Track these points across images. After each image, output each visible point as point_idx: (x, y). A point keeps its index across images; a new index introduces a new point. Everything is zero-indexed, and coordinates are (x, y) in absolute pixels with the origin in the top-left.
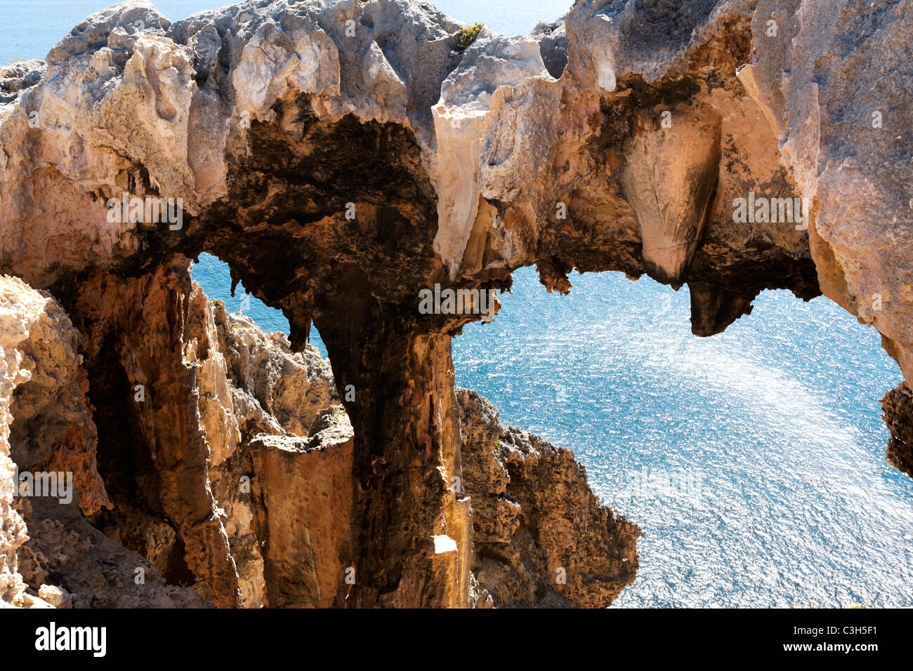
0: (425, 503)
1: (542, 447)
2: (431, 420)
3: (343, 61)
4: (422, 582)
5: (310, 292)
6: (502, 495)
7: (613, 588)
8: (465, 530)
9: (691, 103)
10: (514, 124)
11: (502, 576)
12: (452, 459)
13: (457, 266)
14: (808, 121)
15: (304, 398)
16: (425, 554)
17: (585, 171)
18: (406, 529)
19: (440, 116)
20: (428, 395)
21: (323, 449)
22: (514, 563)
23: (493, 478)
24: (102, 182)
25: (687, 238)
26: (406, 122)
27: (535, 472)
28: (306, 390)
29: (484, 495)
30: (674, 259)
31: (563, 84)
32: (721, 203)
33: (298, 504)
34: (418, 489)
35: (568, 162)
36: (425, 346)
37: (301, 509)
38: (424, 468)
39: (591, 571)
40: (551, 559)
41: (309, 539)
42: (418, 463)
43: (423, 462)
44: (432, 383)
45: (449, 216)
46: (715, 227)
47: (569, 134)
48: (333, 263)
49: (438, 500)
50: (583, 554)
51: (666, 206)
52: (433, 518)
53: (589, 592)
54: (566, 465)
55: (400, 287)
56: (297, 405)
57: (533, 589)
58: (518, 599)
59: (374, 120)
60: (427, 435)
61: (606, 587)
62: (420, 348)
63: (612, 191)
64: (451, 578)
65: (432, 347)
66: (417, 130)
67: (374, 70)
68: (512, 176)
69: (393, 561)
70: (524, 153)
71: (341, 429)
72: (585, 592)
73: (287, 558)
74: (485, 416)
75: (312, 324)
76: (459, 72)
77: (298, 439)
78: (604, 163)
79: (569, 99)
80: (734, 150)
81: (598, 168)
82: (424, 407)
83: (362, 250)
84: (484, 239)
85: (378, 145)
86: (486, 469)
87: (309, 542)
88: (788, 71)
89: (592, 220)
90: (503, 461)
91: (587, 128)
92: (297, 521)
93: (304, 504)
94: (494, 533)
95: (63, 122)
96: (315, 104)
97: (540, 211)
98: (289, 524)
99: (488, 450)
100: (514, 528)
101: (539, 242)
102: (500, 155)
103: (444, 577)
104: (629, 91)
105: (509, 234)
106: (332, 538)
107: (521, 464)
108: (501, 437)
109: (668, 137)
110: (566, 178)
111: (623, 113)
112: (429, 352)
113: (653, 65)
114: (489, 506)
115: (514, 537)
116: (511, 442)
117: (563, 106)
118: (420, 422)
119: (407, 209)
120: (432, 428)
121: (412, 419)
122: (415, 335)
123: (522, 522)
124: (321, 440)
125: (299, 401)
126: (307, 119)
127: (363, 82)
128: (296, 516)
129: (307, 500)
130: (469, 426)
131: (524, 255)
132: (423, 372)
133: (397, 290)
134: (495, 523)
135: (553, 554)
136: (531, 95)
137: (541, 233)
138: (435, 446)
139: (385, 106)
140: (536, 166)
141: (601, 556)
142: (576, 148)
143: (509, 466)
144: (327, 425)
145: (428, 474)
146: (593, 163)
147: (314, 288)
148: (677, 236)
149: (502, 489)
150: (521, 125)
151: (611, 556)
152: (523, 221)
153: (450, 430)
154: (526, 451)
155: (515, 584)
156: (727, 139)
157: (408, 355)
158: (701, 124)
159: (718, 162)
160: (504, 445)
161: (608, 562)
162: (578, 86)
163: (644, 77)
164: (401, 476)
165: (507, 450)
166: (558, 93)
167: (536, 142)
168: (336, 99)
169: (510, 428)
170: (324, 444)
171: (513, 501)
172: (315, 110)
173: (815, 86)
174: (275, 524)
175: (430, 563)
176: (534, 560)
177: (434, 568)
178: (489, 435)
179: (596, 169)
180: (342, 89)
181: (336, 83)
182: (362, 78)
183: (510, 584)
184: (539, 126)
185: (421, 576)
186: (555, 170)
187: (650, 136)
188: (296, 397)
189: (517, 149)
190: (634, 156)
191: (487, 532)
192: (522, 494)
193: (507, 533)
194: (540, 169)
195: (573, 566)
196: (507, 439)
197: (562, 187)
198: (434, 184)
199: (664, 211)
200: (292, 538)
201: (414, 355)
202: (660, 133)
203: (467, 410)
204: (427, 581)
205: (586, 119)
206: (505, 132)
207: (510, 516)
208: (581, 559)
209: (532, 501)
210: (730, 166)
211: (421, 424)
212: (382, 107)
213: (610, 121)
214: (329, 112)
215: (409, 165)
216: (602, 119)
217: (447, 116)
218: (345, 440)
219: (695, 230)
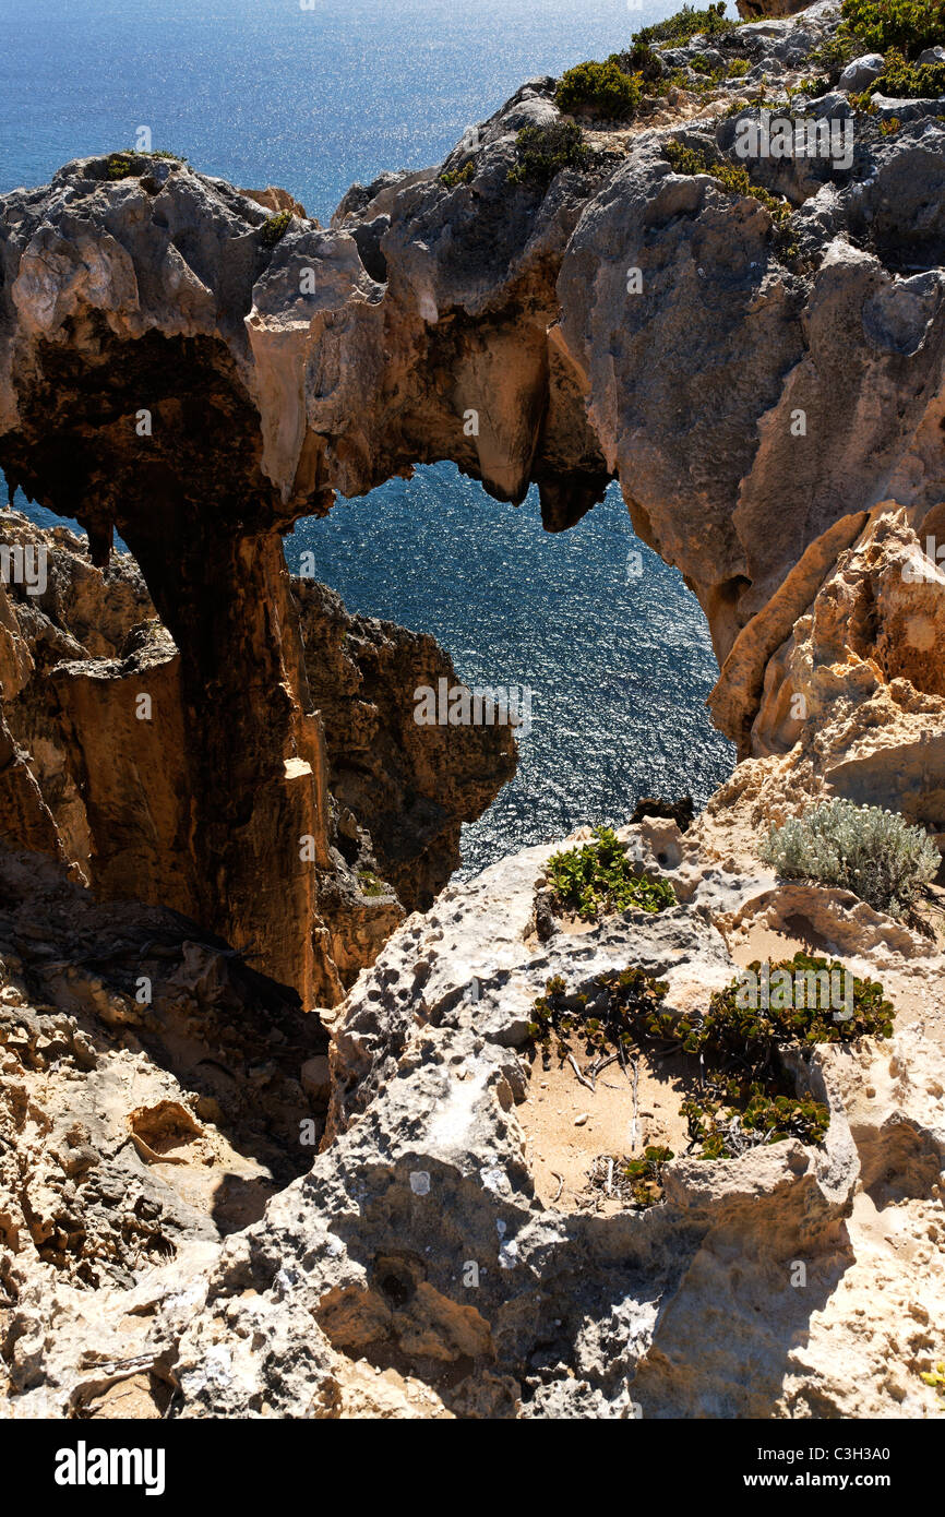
0: (271, 725)
1: (396, 636)
2: (268, 632)
3: (138, 270)
4: (276, 811)
5: (111, 498)
6: (355, 697)
7: (490, 787)
8: (317, 747)
9: (516, 324)
10: (338, 351)
11: (363, 788)
12: (295, 670)
13: (289, 489)
14: (608, 389)
15: (103, 605)
16: (277, 781)
17: (415, 394)
18: (252, 755)
19: (256, 328)
20: (261, 603)
21: (142, 672)
22: (377, 773)
23: (343, 678)
25: (522, 456)
26: (217, 334)
27: (392, 665)
28: (103, 597)
29: (334, 699)
30: (512, 478)
31: (385, 307)
32: (554, 418)
33: (119, 738)
34: (260, 711)
35: (396, 386)
36: (253, 548)
37: (123, 742)
38: (266, 687)
39: (465, 772)
40: (418, 763)
41: (136, 775)
42: (258, 681)
43: (264, 680)
44: (265, 590)
45: (275, 435)
46: (549, 442)
47: (396, 359)
48: (135, 463)
49: (286, 719)
50: (454, 752)
51: (500, 426)
52: (282, 739)
53: (464, 794)
54: (427, 653)
55: (217, 487)
56: (96, 616)
57: (400, 798)
58: (384, 811)
59: (181, 336)
60: (265, 650)
61: (483, 787)
62: (247, 552)
63: (445, 410)
64: (308, 803)
65: (260, 547)
66: (229, 340)
67: (174, 279)
68: (340, 408)
69: (241, 792)
70: (350, 383)
71: (162, 645)
72: (460, 795)
73: (112, 799)
74: (327, 607)
75: (115, 532)
76: (270, 274)
77: (110, 663)
78: (434, 383)
79: (392, 322)
80: (562, 367)
81: (428, 389)
82: (258, 618)
83: (168, 447)
84: (314, 459)
85: (185, 352)
86: (333, 669)
87: (137, 780)
88: (589, 338)
89: (426, 439)
90: (353, 656)
91: (413, 352)
92: (121, 756)
93: (127, 736)
94: (350, 740)
96: (111, 321)
97: (373, 440)
98: (111, 760)
99: (335, 646)
100: (373, 732)
101: (375, 470)
102: (327, 385)
103: (300, 802)
104: (453, 316)
105: (342, 466)
106: (165, 772)
107: (374, 657)
108: (348, 630)
109: (495, 359)
110: (396, 402)
111: (449, 334)
112: (258, 555)
113: (473, 296)
114: (341, 710)
115: (373, 743)
116: (359, 634)
117: (387, 331)
118: (256, 636)
119: (217, 400)
120: (269, 639)
121: (246, 633)
122: (241, 537)
123: (381, 724)
124: (138, 662)
125: (97, 609)
126: (102, 333)
127: (164, 293)
128: (118, 751)
129: (129, 731)
130: (309, 620)
131: (360, 486)
132: (253, 578)
133: (213, 491)
134: (350, 730)
135: (420, 756)
136: (352, 320)
137: (375, 460)
138: (276, 662)
139: (192, 317)
140: (364, 396)
141: (475, 752)
142: (404, 372)
143: (360, 661)
144: (142, 643)
145: (271, 692)
146: (422, 384)
147: (114, 493)
148: (512, 454)
149: (354, 690)
150: (345, 354)
151: (487, 752)
152: (355, 451)
153: (290, 638)
154: (378, 642)
155: (379, 795)
156: (555, 358)
157: (233, 560)
158: (527, 344)
159: (547, 380)
160: (353, 638)
161: (483, 759)
162: (400, 309)
163: (465, 309)
164: (241, 698)
165: (356, 643)
166: (381, 317)
167: (363, 370)
168: (135, 314)
169: (357, 617)
170: (143, 666)
171: (369, 702)
172: (112, 327)
173: (611, 357)
174: (94, 763)
175: (283, 790)
176: (399, 766)
177: (289, 795)
178: (334, 630)
179: (426, 391)
180: (141, 302)
181: (133, 297)
182: (162, 287)
183: (373, 796)
184: (364, 354)
185: (275, 805)
186: (385, 396)
187: (477, 356)
188: (93, 605)
189: (344, 379)
190: (463, 376)
191: (342, 740)
192: (379, 692)
193: (364, 739)
194: (369, 398)
195: (444, 767)
196: (356, 630)
197: (393, 411)
198: (254, 400)
199: (498, 430)
200: (116, 776)
201: (240, 560)
202: (487, 355)
203: (304, 602)
204: (282, 810)
205: (411, 344)
206: (329, 363)
207: (367, 719)
208: (453, 759)
209: (390, 699)
210: (559, 384)
211: (257, 637)
212: (188, 320)
213: (437, 343)
214: (129, 328)
215: (220, 368)
216: (428, 341)
217: (262, 328)
218: (167, 659)
219: (530, 447)
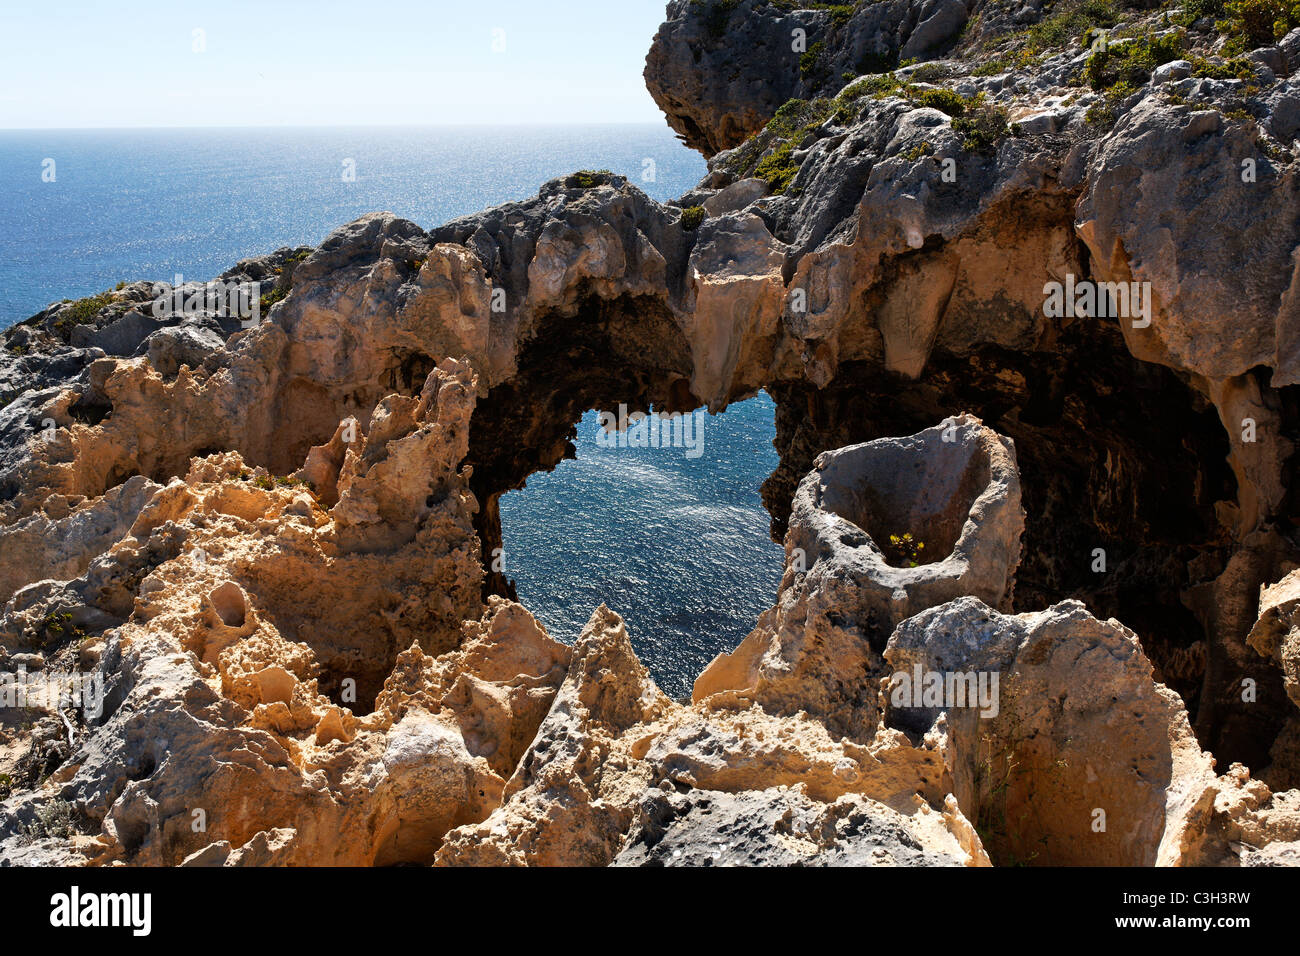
24: (362, 383)
26: (666, 292)
30: (917, 366)
31: (856, 246)
45: (706, 363)
47: (859, 283)
51: (917, 327)
63: (867, 322)
68: (832, 319)
70: (838, 300)
76: (700, 247)
79: (859, 257)
80: (966, 280)
95: (324, 332)
96: (600, 286)
102: (818, 305)
105: (821, 364)
109: (926, 277)
113: (949, 226)
127: (639, 264)
136: (836, 257)
139: (652, 281)
142: (859, 293)
146: (863, 303)
148: (920, 349)
150: (833, 281)
152: (830, 353)
156: (963, 273)
159: (953, 291)
167: (843, 291)
168: (619, 280)
172: (599, 290)
181: (622, 267)
182: (634, 260)
187: (911, 278)
189: (834, 299)
198: (690, 339)
202: (920, 274)
205: (872, 271)
206: (818, 288)
212: (650, 283)
213: (885, 270)
214: (612, 291)
217: (708, 283)
